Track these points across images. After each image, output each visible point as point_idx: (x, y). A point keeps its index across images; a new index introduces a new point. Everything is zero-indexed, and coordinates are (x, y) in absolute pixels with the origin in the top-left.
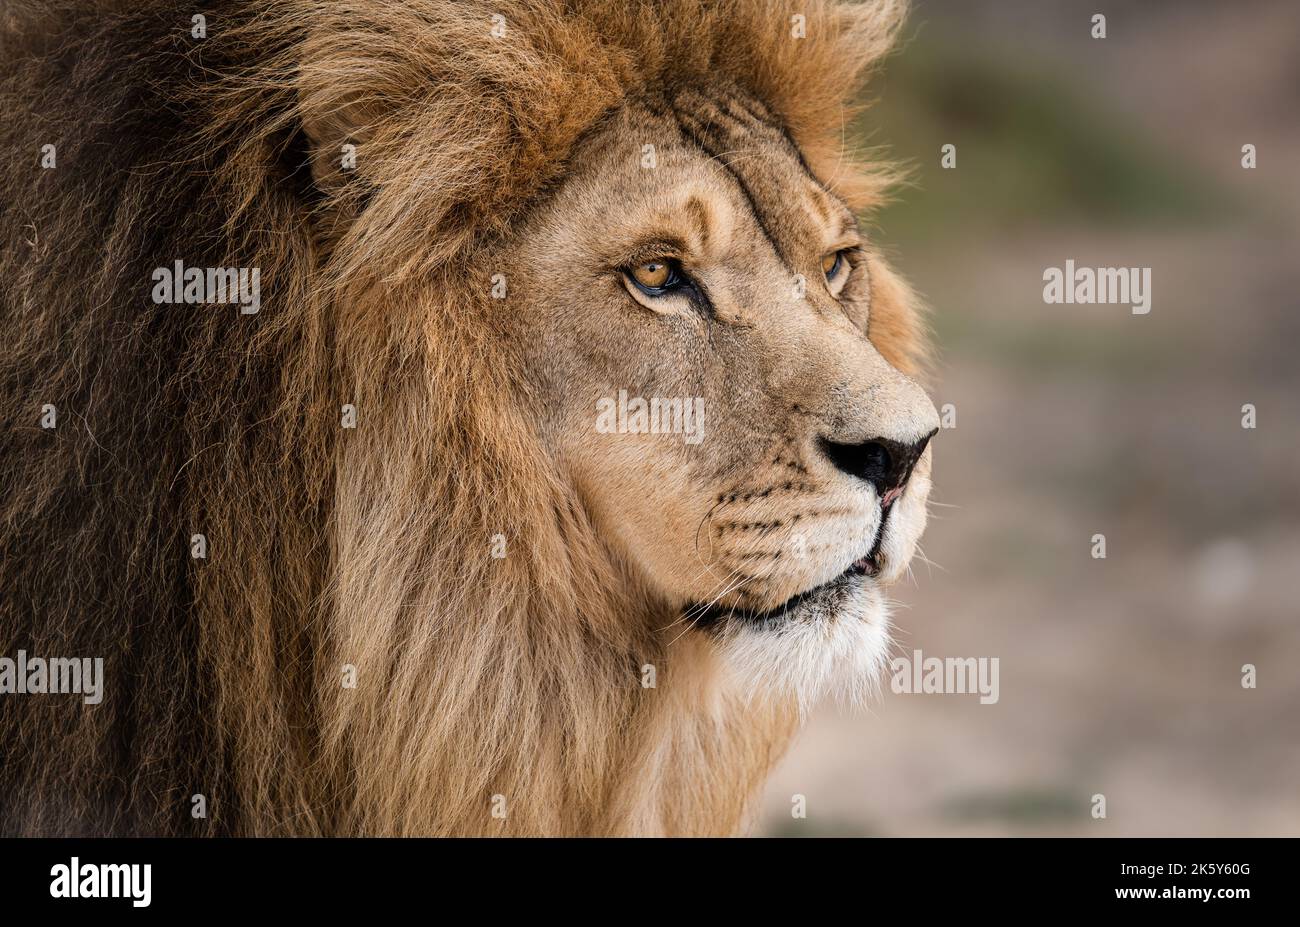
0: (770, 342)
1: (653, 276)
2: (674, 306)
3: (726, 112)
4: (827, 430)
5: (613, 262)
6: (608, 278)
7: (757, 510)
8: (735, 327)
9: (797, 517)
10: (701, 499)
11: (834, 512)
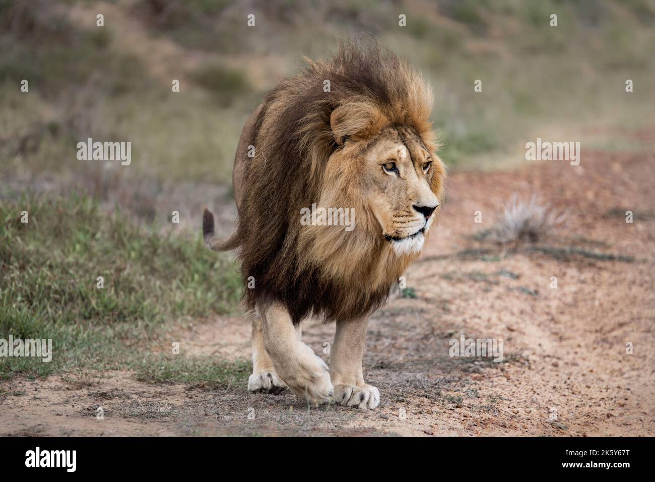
0: (409, 184)
1: (389, 167)
2: (392, 174)
3: (406, 131)
4: (415, 204)
5: (382, 163)
6: (380, 166)
7: (401, 219)
8: (403, 179)
9: (409, 221)
10: (391, 214)
11: (416, 220)
